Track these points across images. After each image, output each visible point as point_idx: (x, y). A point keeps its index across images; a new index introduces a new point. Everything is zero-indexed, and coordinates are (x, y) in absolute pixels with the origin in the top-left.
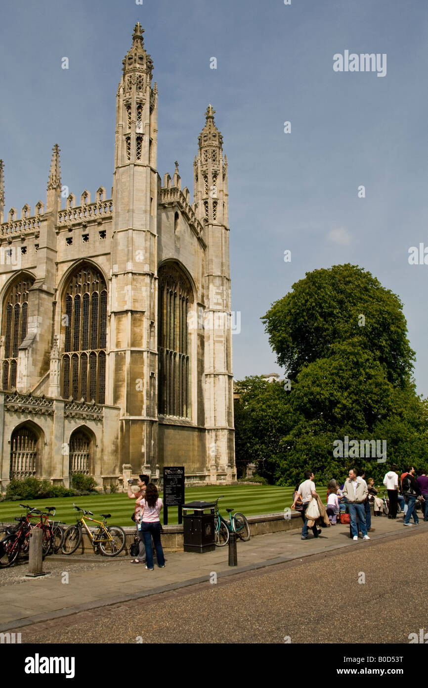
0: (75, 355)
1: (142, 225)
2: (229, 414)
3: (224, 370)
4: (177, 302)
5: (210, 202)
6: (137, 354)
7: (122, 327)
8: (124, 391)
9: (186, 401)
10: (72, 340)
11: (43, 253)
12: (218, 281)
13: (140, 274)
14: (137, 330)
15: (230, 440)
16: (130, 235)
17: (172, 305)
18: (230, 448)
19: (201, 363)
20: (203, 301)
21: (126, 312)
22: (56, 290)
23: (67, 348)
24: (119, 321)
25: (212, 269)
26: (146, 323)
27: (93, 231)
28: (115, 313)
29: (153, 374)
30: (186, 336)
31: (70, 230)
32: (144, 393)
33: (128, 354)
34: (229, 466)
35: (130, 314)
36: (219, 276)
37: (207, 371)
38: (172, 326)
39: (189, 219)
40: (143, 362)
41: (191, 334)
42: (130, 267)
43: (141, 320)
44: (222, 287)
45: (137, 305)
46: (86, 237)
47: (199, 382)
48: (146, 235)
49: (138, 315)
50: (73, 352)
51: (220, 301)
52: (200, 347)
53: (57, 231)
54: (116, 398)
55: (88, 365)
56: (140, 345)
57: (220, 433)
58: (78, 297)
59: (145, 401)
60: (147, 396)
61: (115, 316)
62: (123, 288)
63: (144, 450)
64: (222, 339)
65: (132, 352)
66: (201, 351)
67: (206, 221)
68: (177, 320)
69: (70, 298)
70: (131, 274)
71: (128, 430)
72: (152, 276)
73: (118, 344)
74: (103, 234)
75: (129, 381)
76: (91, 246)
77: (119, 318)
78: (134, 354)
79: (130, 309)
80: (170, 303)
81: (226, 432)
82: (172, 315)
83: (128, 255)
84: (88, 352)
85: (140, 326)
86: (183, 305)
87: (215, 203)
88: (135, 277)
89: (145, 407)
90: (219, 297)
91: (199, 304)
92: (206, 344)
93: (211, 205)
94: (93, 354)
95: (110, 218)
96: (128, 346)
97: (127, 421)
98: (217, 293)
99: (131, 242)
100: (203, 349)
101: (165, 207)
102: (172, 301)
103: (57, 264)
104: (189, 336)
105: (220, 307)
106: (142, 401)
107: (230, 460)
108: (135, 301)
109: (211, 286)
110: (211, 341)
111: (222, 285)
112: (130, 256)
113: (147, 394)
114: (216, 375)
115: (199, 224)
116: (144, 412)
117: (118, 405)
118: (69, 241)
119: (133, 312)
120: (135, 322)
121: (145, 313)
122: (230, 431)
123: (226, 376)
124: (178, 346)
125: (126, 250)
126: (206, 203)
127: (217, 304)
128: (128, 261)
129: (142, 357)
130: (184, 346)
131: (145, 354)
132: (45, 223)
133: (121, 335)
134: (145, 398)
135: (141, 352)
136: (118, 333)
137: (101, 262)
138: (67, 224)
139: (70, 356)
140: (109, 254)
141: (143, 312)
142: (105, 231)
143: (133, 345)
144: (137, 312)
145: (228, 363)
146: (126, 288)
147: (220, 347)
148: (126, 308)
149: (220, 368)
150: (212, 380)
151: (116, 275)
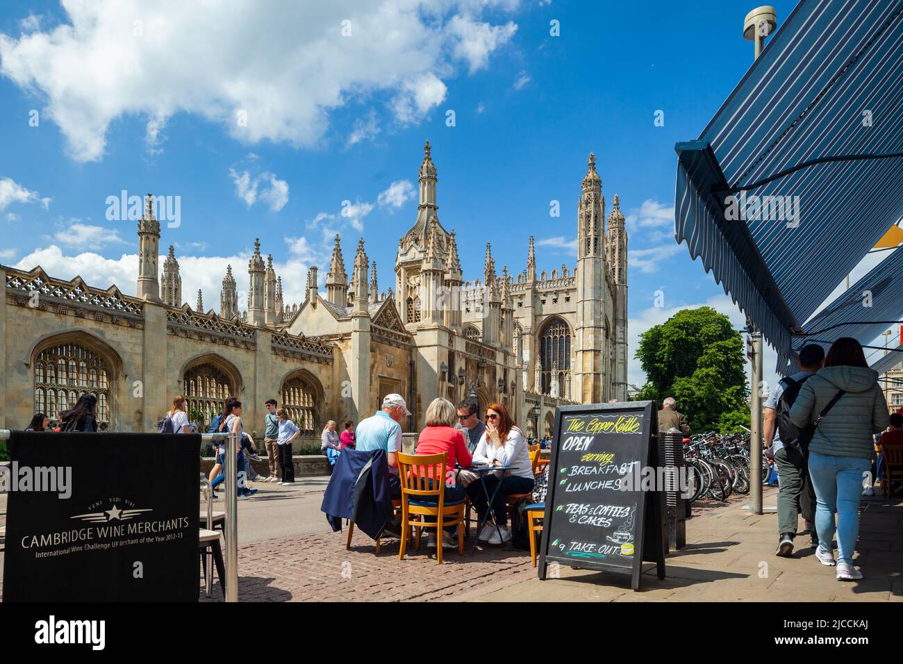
3: (622, 381)
5: (617, 268)
6: (597, 375)
7: (587, 359)
10: (546, 364)
11: (529, 310)
12: (621, 324)
13: (598, 328)
14: (596, 361)
16: (592, 303)
19: (610, 377)
20: (612, 336)
21: (591, 350)
22: (537, 334)
23: (543, 369)
24: (586, 355)
25: (618, 315)
26: (601, 357)
27: (562, 296)
31: (544, 295)
33: (592, 376)
35: (593, 352)
36: (621, 320)
37: (613, 381)
40: (600, 380)
42: (593, 324)
43: (599, 355)
44: (623, 328)
45: (596, 346)
46: (555, 300)
48: (601, 303)
49: (597, 353)
50: (548, 372)
51: (623, 337)
53: (535, 295)
55: (558, 380)
56: (597, 370)
58: (550, 338)
61: (583, 352)
62: (588, 336)
64: (623, 361)
65: (594, 374)
67: (614, 281)
69: (544, 338)
70: (593, 328)
72: (603, 328)
73: (583, 369)
74: (568, 299)
76: (559, 306)
77: (586, 353)
79: (593, 348)
83: (591, 316)
84: (558, 372)
85: (598, 358)
87: (620, 269)
88: (596, 329)
90: (622, 334)
92: (613, 364)
93: (617, 271)
94: (561, 373)
95: (575, 289)
96: (591, 370)
98: (621, 332)
99: (593, 308)
100: (611, 367)
103: (536, 316)
105: (622, 341)
108: (595, 344)
109: (617, 326)
110: (617, 363)
111: (624, 326)
112: (593, 317)
114: (619, 384)
118: (544, 302)
119: (595, 351)
120: (595, 355)
123: (625, 385)
125: (590, 312)
126: (613, 269)
127: (621, 338)
128: (591, 320)
129: (599, 377)
131: (601, 375)
132: (529, 291)
133: (587, 364)
135: (599, 374)
136: (585, 362)
137: (567, 317)
140: (575, 312)
141: (600, 351)
142: (570, 298)
143: (594, 370)
145: (625, 377)
146: (590, 336)
147: (621, 366)
148: (590, 348)
149: (621, 380)
150: (617, 387)
151: (583, 328)
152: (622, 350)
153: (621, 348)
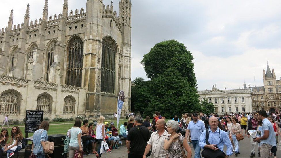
0: (72, 70)
1: (96, 22)
2: (129, 92)
4: (111, 52)
5: (125, 17)
7: (87, 59)
8: (87, 83)
9: (113, 88)
10: (71, 64)
11: (60, 32)
12: (126, 46)
13: (95, 40)
15: (129, 102)
16: (91, 25)
17: (109, 53)
18: (129, 104)
19: (120, 75)
20: (121, 52)
22: (65, 46)
23: (69, 68)
24: (87, 57)
25: (124, 41)
26: (97, 58)
27: (79, 25)
28: (85, 54)
29: (99, 77)
30: (114, 64)
31: (71, 24)
32: (95, 84)
33: (90, 69)
34: (129, 111)
35: (90, 54)
36: (127, 44)
37: (121, 77)
38: (109, 61)
39: (116, 23)
40: (95, 73)
41: (116, 64)
42: (91, 37)
43: (95, 57)
44: (128, 48)
45: (93, 51)
46: (76, 27)
47: (119, 81)
48: (97, 26)
49: (94, 55)
50: (71, 69)
51: (127, 53)
52: (119, 69)
53: (66, 24)
54: (85, 85)
55: (76, 74)
56: (94, 66)
58: (73, 49)
59: (95, 87)
60: (96, 85)
61: (85, 55)
62: (88, 45)
63: (94, 104)
64: (127, 66)
66: (119, 70)
67: (123, 24)
68: (111, 59)
70: (91, 40)
71: (89, 97)
72: (99, 41)
73: (86, 66)
75: (90, 79)
76: (78, 30)
77: (87, 56)
78: (92, 69)
79: (91, 52)
80: (108, 52)
81: (128, 99)
82: (109, 56)
83: (90, 33)
84: (76, 69)
85: (94, 59)
86: (113, 53)
87: (126, 18)
88: (93, 41)
89: (95, 89)
90: (127, 51)
91: (119, 53)
92: (122, 68)
93: (125, 19)
94: (78, 69)
95: (85, 19)
96: (90, 66)
97: (88, 94)
99: (91, 28)
100: (120, 69)
101: (107, 17)
102: (109, 52)
103: (66, 36)
104: (115, 65)
106: (94, 87)
107: (129, 109)
109: (124, 47)
110: (123, 67)
112: (91, 33)
113: (96, 84)
114: (125, 79)
115: (120, 24)
116: (95, 91)
117: (85, 88)
118: (71, 28)
119: (92, 54)
120: (92, 58)
121: (97, 55)
122: (129, 99)
123: (129, 79)
124: (111, 68)
125: (90, 31)
126: (123, 18)
128: (90, 35)
129: (95, 71)
130: (113, 68)
132: (61, 21)
133: (87, 62)
134: (95, 85)
135: (94, 69)
137: (81, 36)
138: (70, 22)
139: (70, 70)
140: (84, 33)
141: (96, 54)
142: (83, 25)
143: (91, 66)
144: (93, 54)
145: (129, 75)
147: (126, 69)
148: (89, 52)
149: (126, 76)
150: (123, 80)
151: (86, 40)
153: (126, 59)
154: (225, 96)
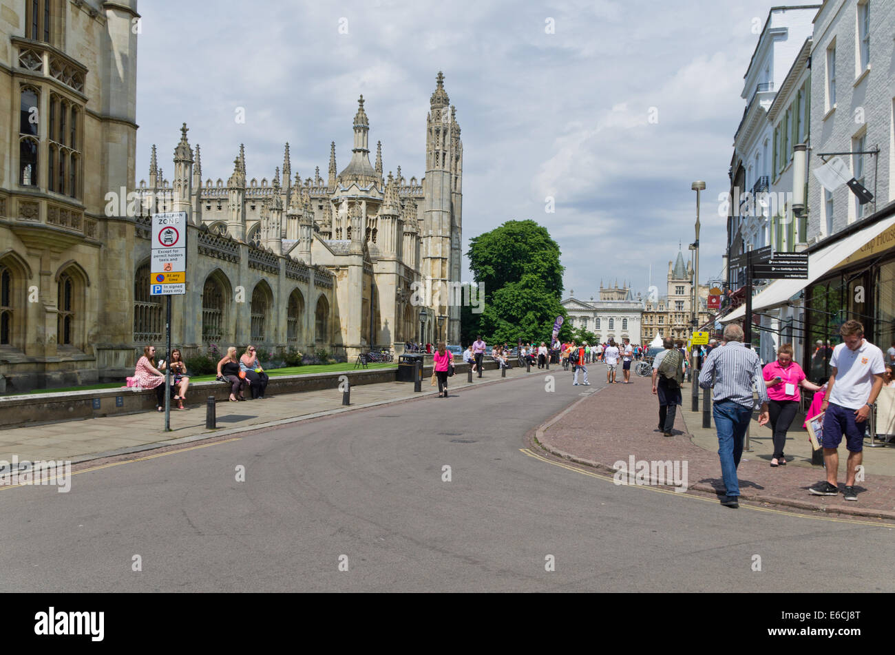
5: (454, 177)
7: (436, 266)
13: (445, 237)
14: (443, 268)
16: (440, 214)
21: (439, 258)
24: (433, 262)
26: (447, 264)
28: (431, 258)
42: (440, 232)
43: (445, 263)
45: (443, 254)
49: (444, 260)
51: (458, 243)
57: (456, 322)
62: (435, 244)
70: (441, 237)
73: (432, 275)
79: (440, 256)
81: (458, 322)
85: (445, 266)
88: (443, 238)
89: (447, 310)
90: (457, 240)
93: (453, 180)
95: (424, 198)
96: (440, 277)
98: (456, 238)
99: (441, 218)
105: (457, 247)
108: (442, 252)
109: (453, 233)
111: (459, 232)
112: (440, 227)
119: (442, 259)
120: (442, 262)
125: (438, 222)
127: (456, 244)
128: (439, 229)
131: (447, 281)
133: (434, 271)
135: (445, 281)
136: (433, 269)
140: (423, 220)
141: (446, 259)
143: (442, 276)
146: (438, 244)
147: (456, 271)
148: (438, 256)
151: (432, 237)
152: (457, 256)
153: (456, 253)
154: (591, 315)
